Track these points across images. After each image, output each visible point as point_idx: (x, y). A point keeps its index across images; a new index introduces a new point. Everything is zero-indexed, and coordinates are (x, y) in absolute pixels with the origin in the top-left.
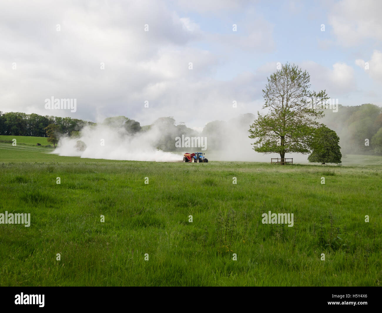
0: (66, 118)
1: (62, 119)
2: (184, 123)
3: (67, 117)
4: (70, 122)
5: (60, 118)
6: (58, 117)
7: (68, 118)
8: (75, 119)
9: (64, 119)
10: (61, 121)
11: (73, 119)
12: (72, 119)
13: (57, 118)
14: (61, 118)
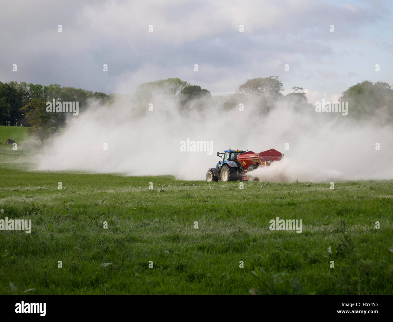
0: (51, 86)
1: (43, 88)
2: (301, 89)
3: (53, 84)
4: (60, 94)
5: (39, 87)
6: (35, 84)
7: (55, 85)
8: (68, 88)
9: (46, 88)
10: (41, 93)
11: (64, 88)
12: (61, 87)
13: (33, 87)
14: (41, 87)
